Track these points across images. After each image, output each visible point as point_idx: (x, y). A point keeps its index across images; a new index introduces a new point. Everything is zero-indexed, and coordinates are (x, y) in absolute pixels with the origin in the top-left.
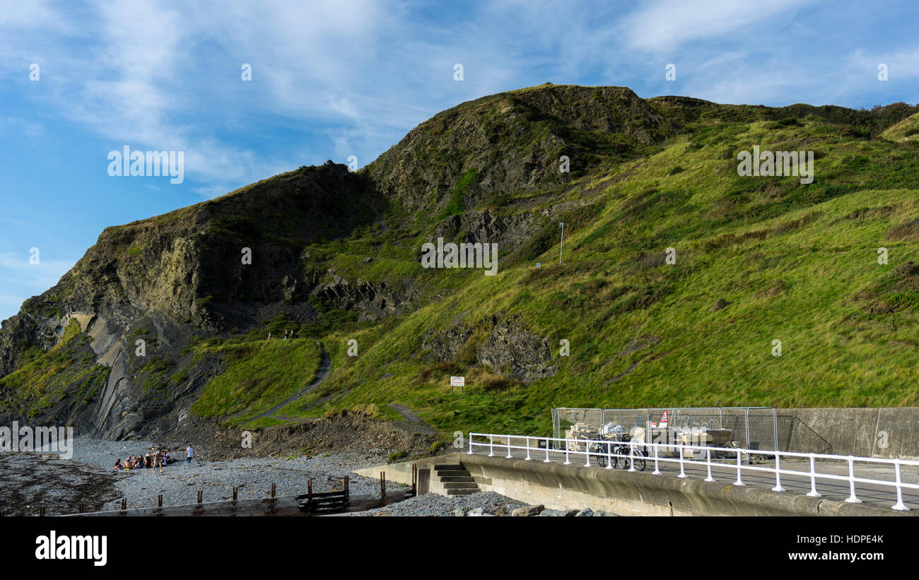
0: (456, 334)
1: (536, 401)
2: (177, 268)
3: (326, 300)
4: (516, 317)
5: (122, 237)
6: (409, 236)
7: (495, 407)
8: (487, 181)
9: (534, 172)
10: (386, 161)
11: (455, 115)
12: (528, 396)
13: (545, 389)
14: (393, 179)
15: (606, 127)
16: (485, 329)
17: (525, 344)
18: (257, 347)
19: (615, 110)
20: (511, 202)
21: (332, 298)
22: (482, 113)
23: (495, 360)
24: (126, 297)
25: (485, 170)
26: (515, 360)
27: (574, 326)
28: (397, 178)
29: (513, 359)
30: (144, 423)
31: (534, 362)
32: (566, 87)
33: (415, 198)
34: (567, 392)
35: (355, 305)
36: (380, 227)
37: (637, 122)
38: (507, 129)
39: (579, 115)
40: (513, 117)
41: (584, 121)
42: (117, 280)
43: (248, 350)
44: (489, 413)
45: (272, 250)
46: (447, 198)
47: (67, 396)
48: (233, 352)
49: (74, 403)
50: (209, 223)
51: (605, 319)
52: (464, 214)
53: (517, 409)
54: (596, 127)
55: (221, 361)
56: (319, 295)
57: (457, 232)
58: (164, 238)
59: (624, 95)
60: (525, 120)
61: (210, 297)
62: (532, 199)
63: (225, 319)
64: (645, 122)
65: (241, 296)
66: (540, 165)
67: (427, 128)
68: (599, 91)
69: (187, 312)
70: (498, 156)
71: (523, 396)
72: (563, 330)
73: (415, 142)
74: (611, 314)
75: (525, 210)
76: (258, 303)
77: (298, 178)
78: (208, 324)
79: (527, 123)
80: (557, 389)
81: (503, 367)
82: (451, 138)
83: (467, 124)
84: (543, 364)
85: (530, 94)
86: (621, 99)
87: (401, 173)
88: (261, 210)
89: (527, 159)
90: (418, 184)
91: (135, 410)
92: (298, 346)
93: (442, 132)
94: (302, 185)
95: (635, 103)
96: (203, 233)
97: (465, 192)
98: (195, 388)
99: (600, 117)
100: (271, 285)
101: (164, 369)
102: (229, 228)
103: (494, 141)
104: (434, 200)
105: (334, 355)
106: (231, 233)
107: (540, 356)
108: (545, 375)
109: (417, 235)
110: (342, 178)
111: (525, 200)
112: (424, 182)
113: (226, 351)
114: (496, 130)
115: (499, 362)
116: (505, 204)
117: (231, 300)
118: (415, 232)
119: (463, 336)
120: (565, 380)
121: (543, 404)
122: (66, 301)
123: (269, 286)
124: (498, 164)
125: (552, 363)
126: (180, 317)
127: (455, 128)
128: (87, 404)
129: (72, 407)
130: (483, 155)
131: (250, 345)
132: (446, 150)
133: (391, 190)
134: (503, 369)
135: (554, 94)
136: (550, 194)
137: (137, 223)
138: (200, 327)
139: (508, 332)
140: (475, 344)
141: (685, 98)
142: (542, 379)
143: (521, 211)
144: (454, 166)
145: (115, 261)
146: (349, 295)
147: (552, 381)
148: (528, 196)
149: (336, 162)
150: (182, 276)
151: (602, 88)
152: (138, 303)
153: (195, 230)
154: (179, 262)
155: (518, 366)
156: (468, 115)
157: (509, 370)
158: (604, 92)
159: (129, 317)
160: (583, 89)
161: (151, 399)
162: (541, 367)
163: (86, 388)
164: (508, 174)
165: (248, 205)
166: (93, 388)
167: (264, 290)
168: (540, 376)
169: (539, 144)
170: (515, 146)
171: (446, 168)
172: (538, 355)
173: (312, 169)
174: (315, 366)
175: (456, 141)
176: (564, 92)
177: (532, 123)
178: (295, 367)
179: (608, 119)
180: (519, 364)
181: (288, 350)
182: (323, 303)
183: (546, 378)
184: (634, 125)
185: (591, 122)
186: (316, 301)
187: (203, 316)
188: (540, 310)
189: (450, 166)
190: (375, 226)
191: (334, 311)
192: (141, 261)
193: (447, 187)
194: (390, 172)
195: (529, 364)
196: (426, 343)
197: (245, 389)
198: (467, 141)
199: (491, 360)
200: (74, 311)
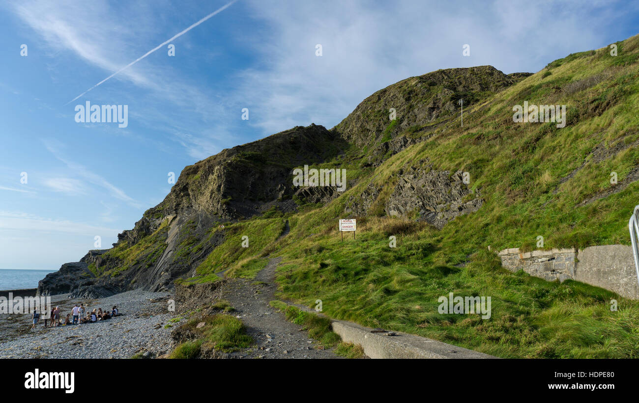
0: (369, 194)
1: (455, 243)
2: (214, 183)
3: (303, 198)
4: (422, 162)
5: (192, 170)
6: (357, 159)
7: (390, 254)
8: (405, 123)
9: (434, 112)
10: (346, 123)
11: (384, 92)
12: (442, 238)
13: (466, 227)
14: (349, 131)
15: (479, 88)
16: (393, 183)
17: (434, 183)
18: (246, 226)
19: (484, 79)
20: (421, 130)
21: (307, 197)
22: (400, 87)
23: (402, 209)
24: (191, 204)
25: (403, 117)
26: (423, 204)
27: (494, 155)
28: (352, 130)
29: (421, 203)
30: (171, 279)
31: (446, 201)
32: (452, 69)
33: (362, 140)
34: (507, 225)
35: (321, 200)
36: (341, 157)
37: (499, 84)
38: (416, 92)
39: (461, 83)
40: (420, 85)
41: (464, 87)
42: (189, 195)
43: (241, 228)
44: (379, 263)
45: (273, 170)
46: (382, 137)
47: (138, 263)
48: (231, 230)
49: (141, 267)
50: (234, 156)
51: (538, 139)
52: (390, 141)
53: (426, 256)
54: (472, 89)
55: (223, 236)
56: (299, 195)
57: (386, 152)
58: (209, 167)
59: (489, 69)
60: (426, 86)
61: (230, 198)
62: (434, 126)
63: (237, 211)
64: (504, 83)
65: (251, 197)
66: (438, 107)
67: (368, 101)
68: (472, 69)
69: (216, 209)
70: (411, 107)
71: (436, 238)
72: (482, 161)
73: (362, 109)
74: (545, 133)
75: (430, 132)
76: (261, 202)
77: (292, 133)
78: (226, 215)
79: (428, 87)
80: (487, 225)
81: (411, 213)
82: (383, 104)
83: (392, 94)
84: (459, 200)
85: (430, 75)
86: (487, 73)
87: (355, 127)
88: (269, 150)
89: (431, 105)
90: (364, 131)
91: (167, 271)
92: (271, 223)
93: (378, 101)
94: (295, 136)
95: (496, 74)
96: (229, 161)
97: (392, 131)
98: (205, 255)
99: (474, 83)
100: (270, 190)
101: (192, 243)
102: (246, 158)
103: (408, 99)
104: (374, 139)
105: (292, 227)
106: (247, 161)
107: (454, 192)
108: (463, 213)
109: (362, 157)
110: (320, 133)
111: (430, 127)
112: (368, 130)
113: (227, 229)
114: (409, 93)
115: (406, 210)
116: (417, 131)
117: (244, 200)
118: (361, 156)
119: (374, 195)
120: (497, 212)
121: (468, 246)
122: (166, 210)
123: (268, 191)
124: (411, 112)
125: (472, 197)
126: (212, 211)
127: (385, 98)
128: (148, 268)
129: (139, 270)
130: (402, 108)
131: (242, 224)
132: (380, 111)
133: (349, 137)
134: (410, 215)
135: (444, 74)
136: (447, 121)
137: (200, 162)
138: (221, 217)
139: (415, 177)
140: (384, 198)
141: (526, 73)
142: (459, 218)
143: (427, 134)
144: (385, 119)
145: (187, 184)
146: (317, 194)
147: (475, 216)
148: (432, 124)
149: (317, 124)
150: (215, 187)
151: (474, 67)
152: (196, 207)
153: (225, 160)
154: (215, 180)
155: (427, 210)
156: (393, 90)
157: (417, 215)
158: (475, 70)
159: (189, 214)
160: (462, 69)
161: (177, 263)
162: (455, 205)
163: (150, 258)
164: (418, 117)
165: (262, 147)
166: (155, 258)
167: (265, 193)
168: (456, 214)
169: (437, 96)
170: (421, 100)
171: (380, 120)
172: (450, 192)
173: (301, 128)
174: (277, 235)
175: (386, 105)
176: (450, 72)
177: (431, 87)
178: (264, 237)
179: (480, 84)
180: (428, 208)
181: (264, 226)
182: (301, 200)
183: (466, 216)
184: (496, 86)
185: (469, 86)
186: (297, 199)
187: (223, 210)
188: (449, 150)
189: (382, 119)
190: (339, 157)
191: (308, 204)
192: (199, 182)
193: (381, 131)
194: (348, 128)
195: (440, 204)
196: (348, 208)
197: (230, 254)
198: (392, 104)
199: (398, 209)
200: (169, 215)
